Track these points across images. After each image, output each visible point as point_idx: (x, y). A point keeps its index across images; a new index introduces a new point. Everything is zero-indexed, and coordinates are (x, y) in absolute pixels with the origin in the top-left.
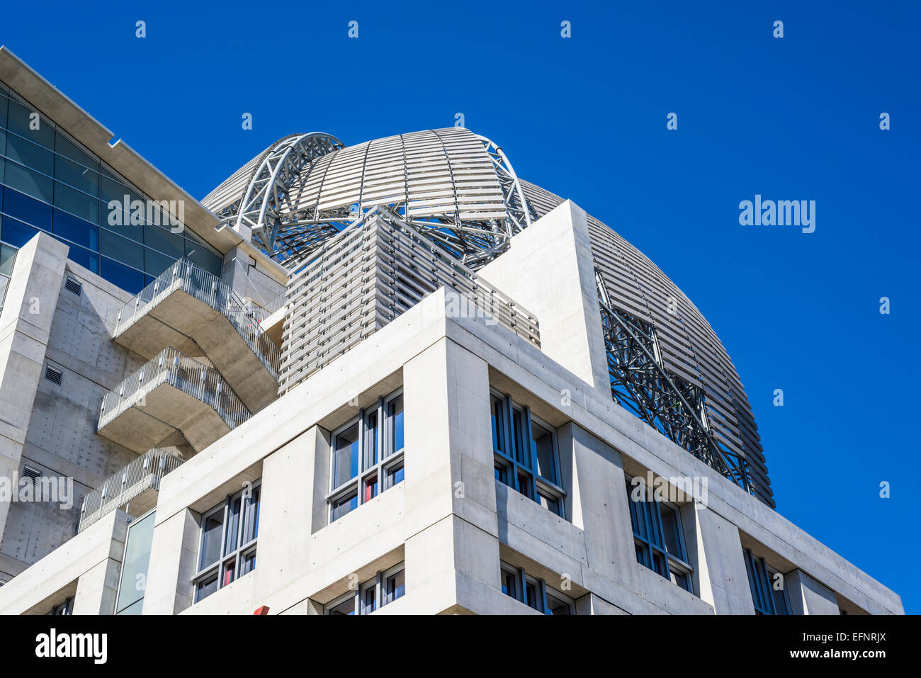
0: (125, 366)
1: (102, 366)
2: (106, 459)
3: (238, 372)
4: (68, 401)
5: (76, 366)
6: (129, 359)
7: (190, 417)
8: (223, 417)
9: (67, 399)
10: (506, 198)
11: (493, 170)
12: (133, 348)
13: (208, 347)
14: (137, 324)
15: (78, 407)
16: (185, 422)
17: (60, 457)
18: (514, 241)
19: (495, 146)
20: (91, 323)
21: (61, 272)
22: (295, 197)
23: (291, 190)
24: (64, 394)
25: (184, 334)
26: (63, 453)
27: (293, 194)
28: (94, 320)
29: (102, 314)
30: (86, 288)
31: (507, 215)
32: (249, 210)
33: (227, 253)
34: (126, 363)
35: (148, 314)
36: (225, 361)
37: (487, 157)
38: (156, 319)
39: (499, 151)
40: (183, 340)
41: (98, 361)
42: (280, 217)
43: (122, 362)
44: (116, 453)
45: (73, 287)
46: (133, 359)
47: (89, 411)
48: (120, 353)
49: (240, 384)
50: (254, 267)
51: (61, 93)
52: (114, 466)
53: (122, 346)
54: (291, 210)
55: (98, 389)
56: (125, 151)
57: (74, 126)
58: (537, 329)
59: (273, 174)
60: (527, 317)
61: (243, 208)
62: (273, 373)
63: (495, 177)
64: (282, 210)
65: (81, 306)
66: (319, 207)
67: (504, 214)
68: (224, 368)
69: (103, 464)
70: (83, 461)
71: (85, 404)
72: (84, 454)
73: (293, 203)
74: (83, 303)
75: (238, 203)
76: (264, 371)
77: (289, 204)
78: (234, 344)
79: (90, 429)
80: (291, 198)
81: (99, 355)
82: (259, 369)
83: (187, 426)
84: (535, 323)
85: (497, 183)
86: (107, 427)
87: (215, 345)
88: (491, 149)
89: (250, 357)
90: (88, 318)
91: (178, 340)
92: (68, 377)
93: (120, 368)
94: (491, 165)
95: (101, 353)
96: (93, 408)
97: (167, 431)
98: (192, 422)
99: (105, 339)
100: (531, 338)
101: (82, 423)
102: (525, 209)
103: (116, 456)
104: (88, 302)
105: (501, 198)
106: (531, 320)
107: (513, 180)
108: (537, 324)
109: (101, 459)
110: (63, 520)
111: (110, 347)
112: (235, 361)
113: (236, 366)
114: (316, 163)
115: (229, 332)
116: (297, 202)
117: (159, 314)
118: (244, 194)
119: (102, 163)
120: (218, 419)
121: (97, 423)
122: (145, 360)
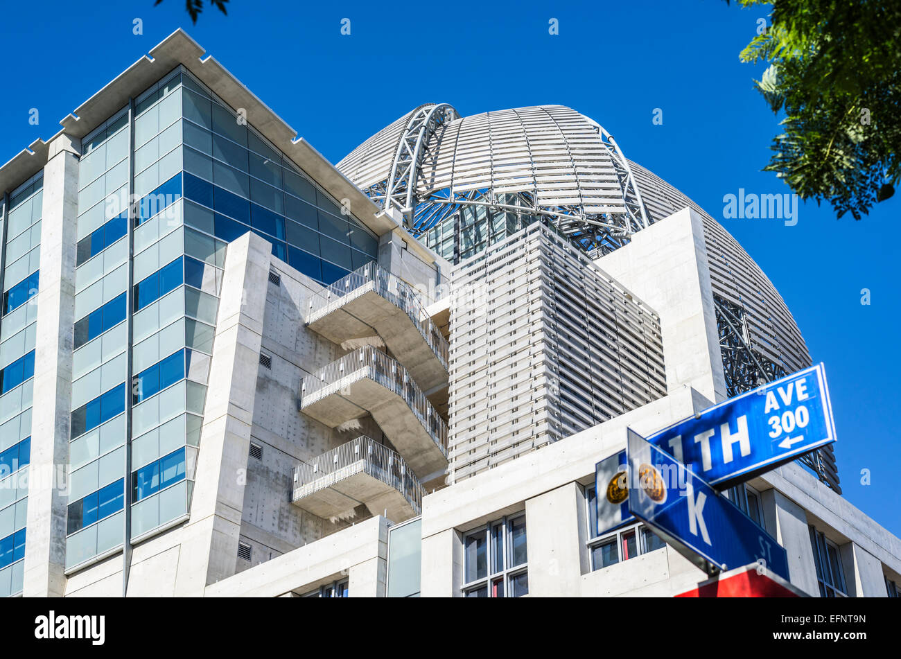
0: (316, 349)
1: (299, 350)
2: (307, 433)
3: (412, 359)
4: (277, 383)
5: (281, 351)
6: (319, 344)
7: (381, 403)
8: (409, 406)
9: (277, 381)
10: (623, 192)
11: (611, 164)
12: (321, 332)
13: (387, 336)
14: (330, 315)
15: (285, 388)
16: (375, 406)
17: (274, 433)
18: (634, 236)
19: (607, 135)
20: (289, 311)
21: (268, 268)
22: (430, 175)
23: (423, 166)
24: (274, 377)
25: (367, 324)
26: (277, 430)
27: (427, 170)
28: (291, 309)
29: (296, 302)
30: (283, 279)
31: (626, 211)
32: (394, 193)
33: (383, 235)
34: (316, 345)
35: (341, 308)
36: (401, 349)
37: (605, 149)
38: (346, 311)
39: (611, 139)
40: (367, 328)
41: (296, 345)
42: (417, 194)
43: (314, 345)
44: (314, 427)
45: (274, 279)
46: (321, 342)
47: (293, 391)
48: (312, 337)
50: (406, 249)
51: (255, 97)
52: (313, 439)
53: (313, 331)
54: (428, 188)
55: (298, 370)
56: (305, 148)
57: (263, 124)
58: (658, 324)
59: (414, 157)
60: (650, 314)
61: (390, 189)
62: (443, 363)
63: (613, 171)
64: (418, 187)
65: (280, 296)
66: (455, 189)
67: (623, 210)
68: (399, 354)
69: (305, 437)
70: (291, 436)
71: (289, 385)
72: (291, 430)
73: (429, 181)
74: (282, 293)
75: (383, 184)
76: (435, 360)
77: (425, 182)
78: (411, 336)
79: (294, 407)
80: (426, 176)
81: (297, 340)
82: (431, 358)
83: (376, 410)
84: (656, 319)
85: (616, 178)
86: (309, 407)
87: (394, 335)
88: (603, 136)
89: (424, 347)
90: (287, 307)
91: (361, 328)
92: (275, 361)
93: (313, 351)
94: (609, 158)
95: (298, 338)
96: (295, 388)
97: (359, 412)
98: (381, 407)
99: (300, 324)
100: (654, 333)
101: (288, 402)
102: (641, 204)
103: (314, 430)
104: (286, 292)
105: (619, 193)
106: (654, 316)
107: (627, 173)
108: (659, 320)
109: (303, 434)
110: (280, 488)
111: (304, 332)
112: (410, 350)
113: (411, 354)
114: (442, 137)
115: (408, 326)
116: (432, 180)
117: (349, 308)
118: (390, 174)
119: (284, 156)
120: (404, 407)
121: (298, 402)
122: (330, 342)
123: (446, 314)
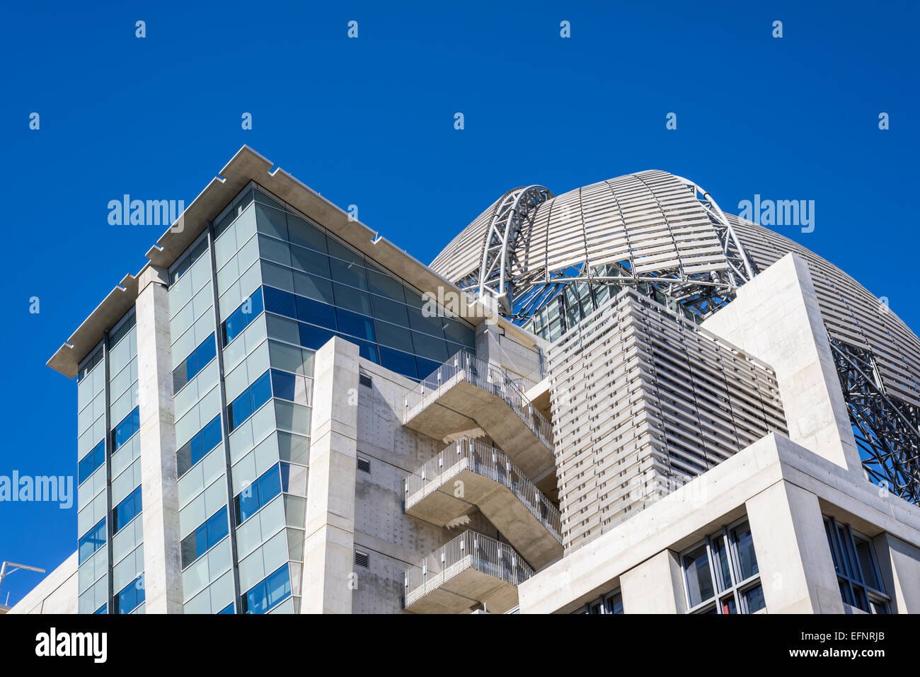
0: (416, 448)
1: (399, 450)
2: (414, 534)
3: (516, 446)
4: (378, 487)
5: (379, 454)
6: (419, 442)
7: (485, 494)
8: (515, 493)
9: (377, 485)
10: (724, 247)
11: (708, 220)
12: (421, 430)
13: (488, 425)
14: (426, 411)
15: (387, 491)
16: (481, 499)
17: (380, 538)
18: (739, 291)
19: (703, 192)
20: (384, 412)
21: (357, 371)
22: (523, 258)
23: (517, 250)
24: (374, 481)
25: (465, 416)
26: (383, 535)
27: (521, 254)
28: (386, 409)
29: (390, 402)
30: (376, 381)
31: (728, 266)
32: (489, 279)
33: (479, 324)
34: (416, 444)
35: (436, 402)
36: (503, 437)
37: (700, 206)
38: (441, 405)
39: (707, 196)
40: (465, 420)
41: (395, 446)
42: (513, 279)
43: (413, 444)
44: (422, 528)
45: (366, 381)
46: (422, 440)
47: (396, 493)
48: (411, 436)
49: (518, 456)
50: (504, 335)
52: (422, 540)
53: (412, 430)
54: (522, 272)
55: (399, 472)
56: (387, 246)
57: (340, 229)
58: (773, 378)
59: (504, 241)
60: (764, 369)
61: (483, 277)
62: (548, 446)
63: (711, 227)
64: (513, 272)
65: (374, 398)
66: (550, 268)
67: (725, 266)
68: (503, 443)
69: (413, 540)
70: (398, 540)
71: (392, 488)
72: (397, 533)
73: (523, 264)
74: (375, 394)
75: (477, 271)
76: (539, 444)
77: (519, 266)
78: (510, 422)
79: (399, 510)
80: (520, 259)
81: (396, 441)
82: (535, 442)
83: (482, 502)
84: (772, 373)
85: (714, 234)
86: (413, 508)
87: (494, 423)
88: (699, 194)
89: (526, 433)
90: (382, 408)
91: (459, 420)
92: (375, 465)
93: (413, 449)
94: (705, 214)
95: (397, 439)
96: (398, 490)
97: (465, 507)
98: (487, 499)
99: (398, 425)
100: (770, 388)
101: (392, 506)
102: (743, 257)
103: (422, 532)
104: (379, 394)
105: (720, 249)
106: (768, 371)
107: (727, 228)
108: (774, 374)
109: (411, 536)
110: (391, 595)
111: (402, 432)
112: (512, 437)
113: (514, 441)
114: (533, 219)
115: (506, 413)
116: (526, 263)
117: (445, 401)
118: (481, 263)
119: (367, 258)
120: (510, 495)
121: (403, 504)
122: (432, 439)
123: (547, 395)
